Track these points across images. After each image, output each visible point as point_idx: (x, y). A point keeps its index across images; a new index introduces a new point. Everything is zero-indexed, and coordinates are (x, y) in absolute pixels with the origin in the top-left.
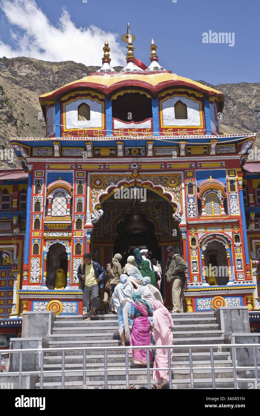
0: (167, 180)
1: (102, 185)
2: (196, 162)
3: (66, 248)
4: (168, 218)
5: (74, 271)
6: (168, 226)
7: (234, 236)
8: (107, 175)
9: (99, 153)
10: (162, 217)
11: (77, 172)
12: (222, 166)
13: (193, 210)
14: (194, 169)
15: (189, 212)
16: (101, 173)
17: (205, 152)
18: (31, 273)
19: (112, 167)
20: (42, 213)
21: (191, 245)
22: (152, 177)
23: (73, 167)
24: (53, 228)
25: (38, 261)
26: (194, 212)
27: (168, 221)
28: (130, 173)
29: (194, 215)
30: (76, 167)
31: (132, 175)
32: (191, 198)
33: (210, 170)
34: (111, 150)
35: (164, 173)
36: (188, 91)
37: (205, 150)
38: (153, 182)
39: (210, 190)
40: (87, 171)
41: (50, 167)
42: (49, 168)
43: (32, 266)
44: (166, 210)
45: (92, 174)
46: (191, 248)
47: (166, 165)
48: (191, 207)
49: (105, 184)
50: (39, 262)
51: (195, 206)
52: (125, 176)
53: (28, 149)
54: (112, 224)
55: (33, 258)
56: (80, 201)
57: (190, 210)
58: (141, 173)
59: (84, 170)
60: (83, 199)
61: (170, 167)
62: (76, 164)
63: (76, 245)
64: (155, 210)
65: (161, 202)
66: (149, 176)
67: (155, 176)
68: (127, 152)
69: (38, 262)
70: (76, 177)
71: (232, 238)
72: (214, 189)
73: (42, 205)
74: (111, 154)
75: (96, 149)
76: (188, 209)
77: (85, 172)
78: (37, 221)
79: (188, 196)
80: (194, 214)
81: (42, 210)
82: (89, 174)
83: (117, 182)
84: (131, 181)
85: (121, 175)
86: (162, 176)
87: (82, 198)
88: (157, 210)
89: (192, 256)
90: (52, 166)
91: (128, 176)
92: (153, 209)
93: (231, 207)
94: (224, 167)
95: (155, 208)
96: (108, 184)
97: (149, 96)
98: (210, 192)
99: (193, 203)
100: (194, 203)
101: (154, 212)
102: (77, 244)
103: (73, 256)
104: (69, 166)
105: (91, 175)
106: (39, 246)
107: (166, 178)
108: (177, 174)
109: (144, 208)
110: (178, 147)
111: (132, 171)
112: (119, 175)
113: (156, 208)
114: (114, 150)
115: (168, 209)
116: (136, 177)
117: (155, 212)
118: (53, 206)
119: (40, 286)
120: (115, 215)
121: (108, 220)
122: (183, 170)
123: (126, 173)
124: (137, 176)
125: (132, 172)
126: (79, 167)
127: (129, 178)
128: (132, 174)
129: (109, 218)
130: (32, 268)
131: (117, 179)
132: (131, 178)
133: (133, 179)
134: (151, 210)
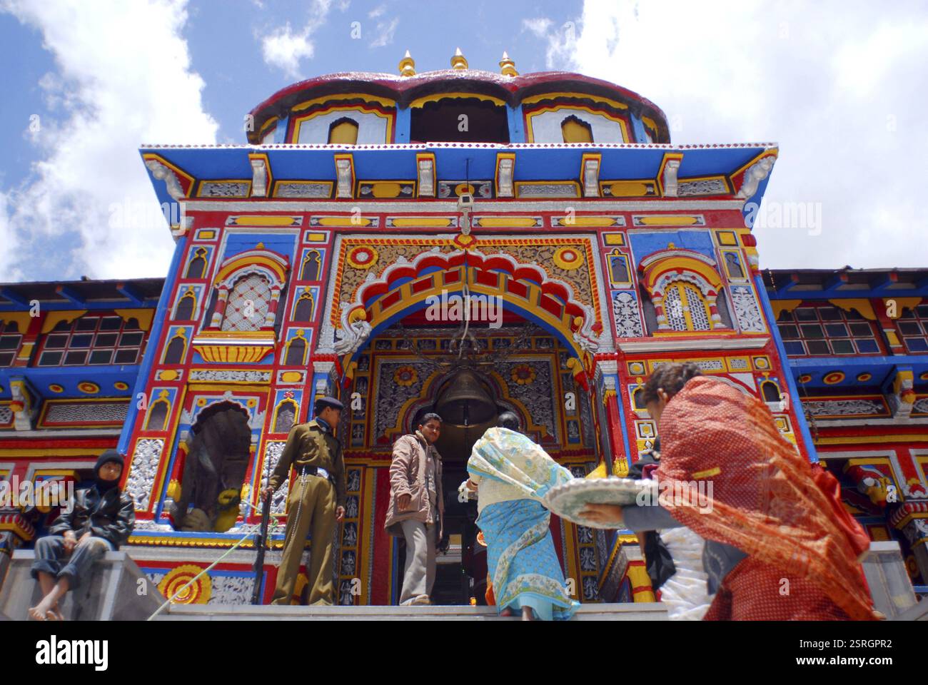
0: (552, 254)
1: (373, 262)
2: (628, 215)
3: (248, 418)
4: (551, 401)
5: (263, 478)
6: (552, 420)
7: (762, 385)
8: (388, 241)
9: (372, 192)
10: (534, 398)
11: (306, 232)
12: (697, 222)
13: (633, 319)
14: (625, 230)
15: (620, 323)
16: (372, 237)
17: (648, 193)
18: (129, 480)
19: (401, 223)
20: (193, 323)
21: (633, 407)
22: (512, 247)
23: (300, 222)
24: (218, 360)
25: (156, 446)
26: (636, 323)
27: (552, 408)
28: (452, 237)
29: (635, 332)
30: (306, 221)
31: (456, 240)
32: (624, 291)
33: (667, 231)
34: (402, 186)
35: (543, 237)
36: (592, 98)
37: (650, 190)
38: (516, 257)
39: (675, 272)
40: (336, 232)
41: (236, 221)
42: (234, 224)
43: (137, 461)
44: (545, 383)
45: (347, 237)
46: (636, 417)
47: (547, 221)
48: (626, 311)
49: (381, 261)
50: (160, 450)
51: (636, 311)
52: (438, 244)
53: (189, 182)
54: (402, 414)
55: (145, 439)
56: (306, 297)
57: (622, 318)
58: (479, 238)
59: (326, 229)
60: (315, 290)
61: (559, 224)
62: (307, 215)
63: (280, 404)
64: (516, 382)
65: (531, 364)
66: (503, 244)
67: (519, 245)
68: (443, 190)
69: (156, 451)
70: (304, 242)
71: (755, 390)
72: (687, 269)
73: (198, 304)
74: (401, 194)
75: (363, 186)
76: (616, 317)
77: (328, 233)
78: (178, 342)
79: (615, 287)
80: (637, 329)
81: (196, 317)
82: (339, 239)
83: (414, 256)
84: (453, 254)
85: (427, 241)
86: (538, 246)
87: (313, 291)
88: (520, 382)
89: (639, 439)
90: (241, 220)
91: (445, 244)
92: (511, 380)
93: (739, 313)
94: (704, 224)
95: (515, 377)
96: (389, 261)
97: (499, 103)
98: (676, 276)
99: (630, 301)
100: (634, 302)
101: (513, 386)
102: (283, 403)
103: (267, 436)
104: (288, 220)
105: (344, 241)
106: (170, 408)
107: (548, 250)
108: (580, 240)
109: (487, 361)
110: (577, 184)
111: (458, 231)
112: (421, 241)
113: (519, 377)
114: (411, 186)
115: (549, 381)
116: (468, 246)
117: (517, 387)
118: (230, 309)
119: (147, 522)
120: (410, 394)
121: (391, 404)
122: (594, 231)
123: (439, 237)
124: (472, 243)
125: (456, 235)
126: (314, 222)
127: (448, 248)
128: (456, 238)
129: (395, 400)
130: (132, 467)
131: (414, 250)
132: (453, 248)
133: (457, 251)
134: (507, 383)
